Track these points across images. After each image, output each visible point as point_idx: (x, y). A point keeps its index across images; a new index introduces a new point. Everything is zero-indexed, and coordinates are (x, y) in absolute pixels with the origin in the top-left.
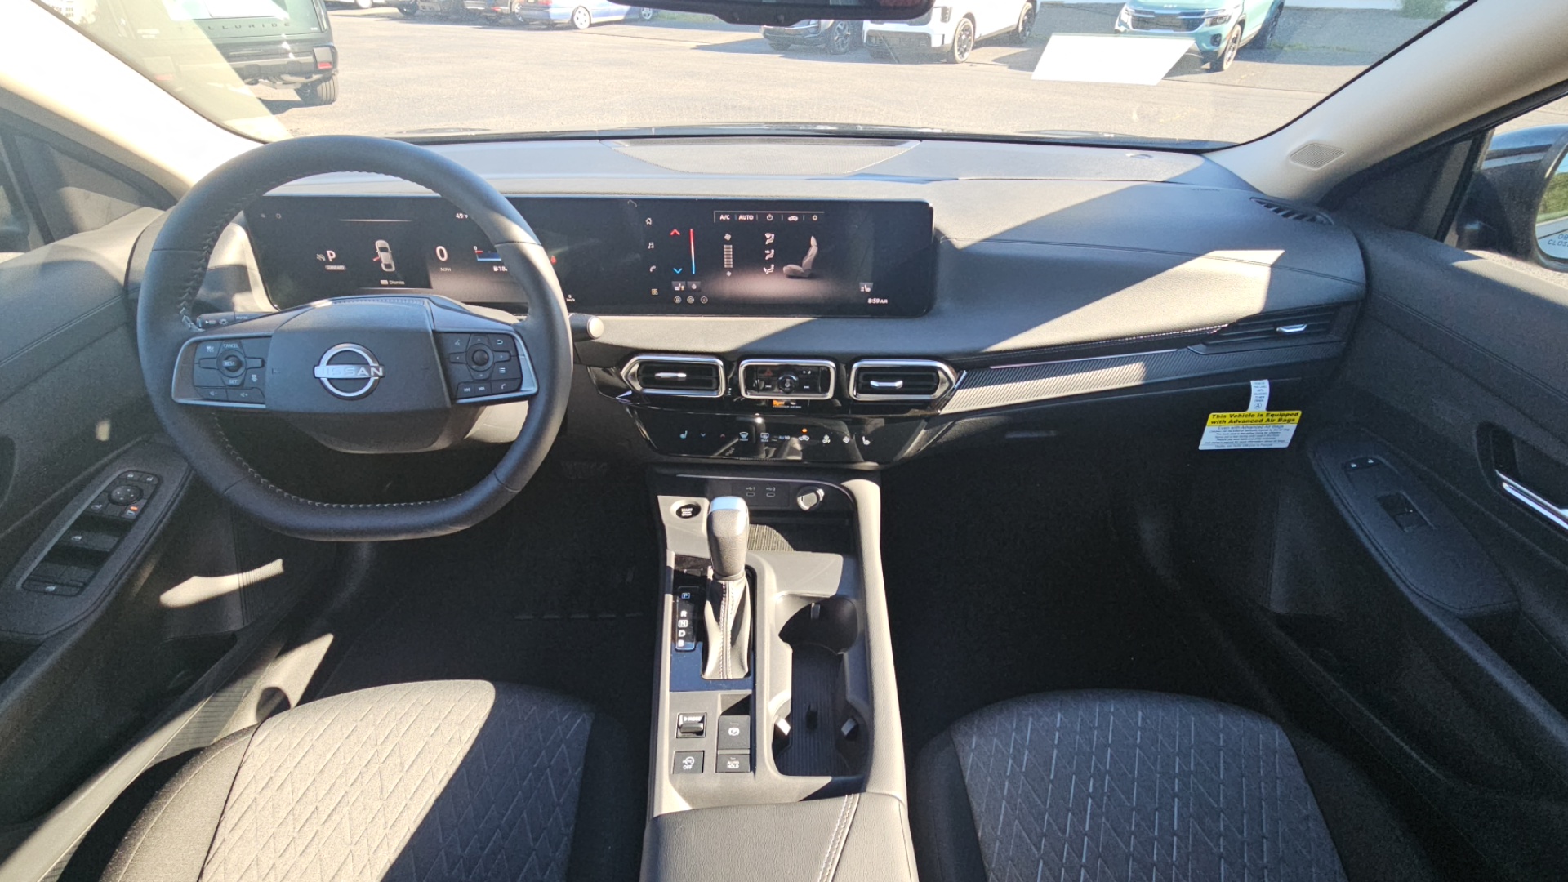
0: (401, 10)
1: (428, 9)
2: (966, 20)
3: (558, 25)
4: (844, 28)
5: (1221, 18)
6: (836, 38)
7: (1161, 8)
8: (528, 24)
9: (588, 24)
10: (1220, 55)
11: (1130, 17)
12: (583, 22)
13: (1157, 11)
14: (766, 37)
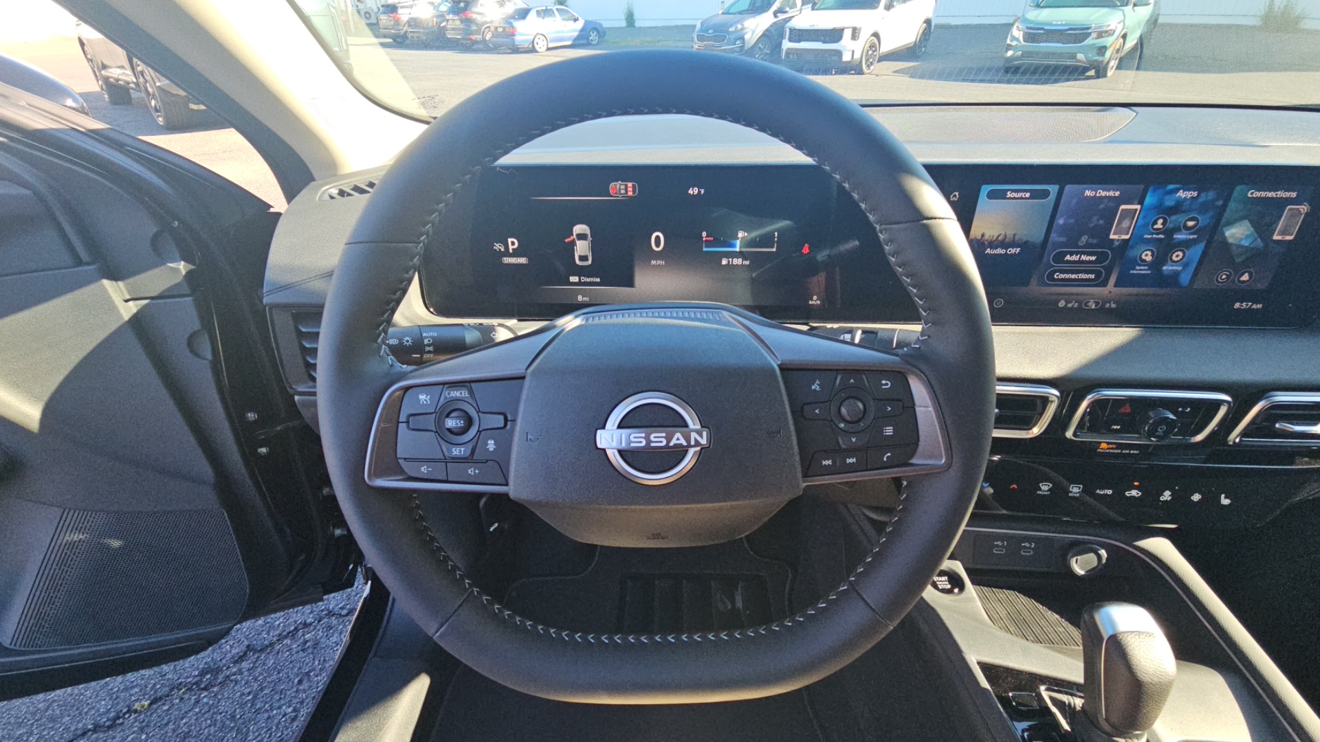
0: (395, 40)
1: (416, 39)
2: (873, 38)
3: (521, 50)
4: (765, 47)
5: (1106, 32)
7: (1051, 24)
8: (496, 48)
9: (545, 48)
10: (1105, 62)
11: (1022, 33)
12: (542, 46)
13: (1046, 28)
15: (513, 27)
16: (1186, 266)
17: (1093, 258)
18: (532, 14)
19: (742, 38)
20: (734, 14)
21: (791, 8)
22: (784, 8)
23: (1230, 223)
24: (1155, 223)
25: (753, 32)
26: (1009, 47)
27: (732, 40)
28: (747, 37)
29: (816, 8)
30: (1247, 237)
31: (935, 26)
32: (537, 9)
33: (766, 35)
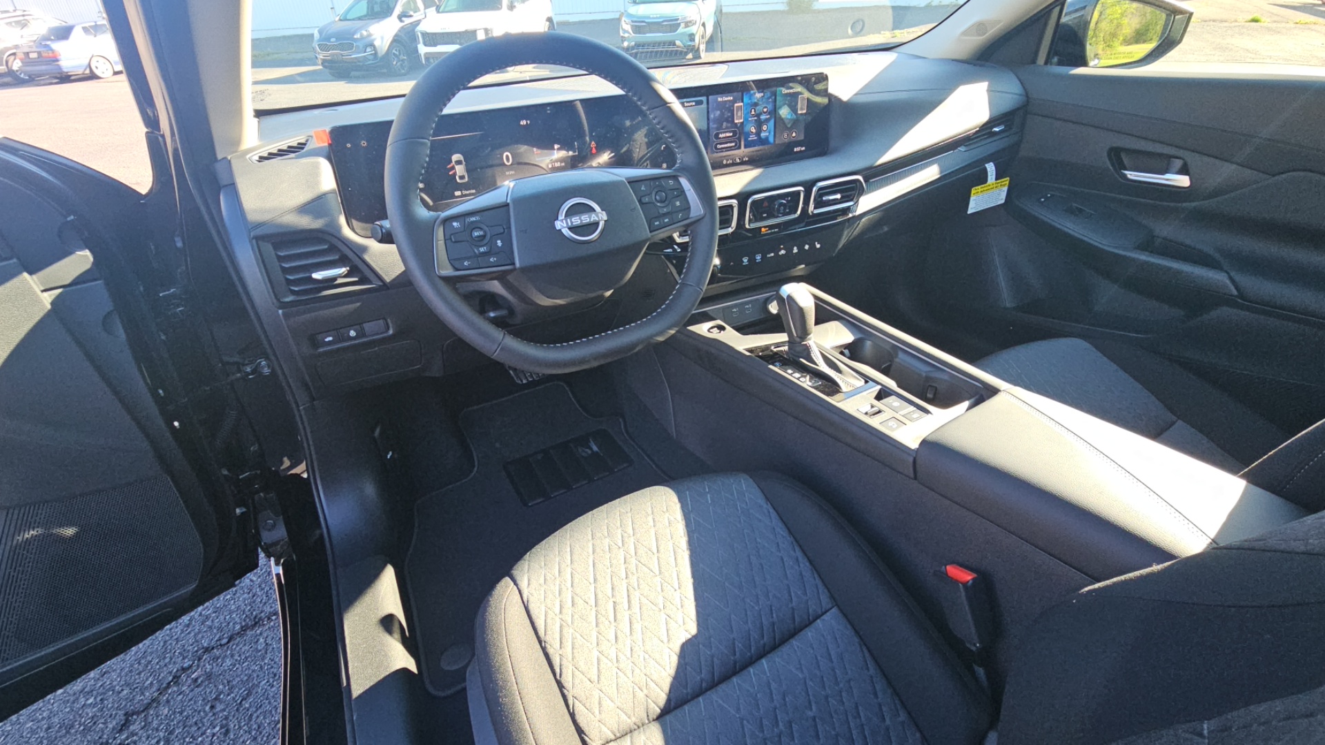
3: (73, 78)
4: (400, 53)
5: (690, 22)
6: (395, 63)
7: (649, 18)
8: (34, 79)
9: (112, 72)
10: (696, 47)
11: (629, 26)
13: (647, 21)
14: (324, 67)
15: (53, 51)
16: (769, 132)
17: (731, 134)
18: (77, 33)
19: (372, 45)
20: (353, 20)
21: (415, 12)
22: (408, 13)
23: (780, 108)
24: (751, 111)
25: (382, 38)
26: (623, 39)
27: (361, 48)
28: (377, 43)
29: (440, 10)
30: (789, 113)
31: (557, 23)
32: (84, 25)
33: (396, 40)
